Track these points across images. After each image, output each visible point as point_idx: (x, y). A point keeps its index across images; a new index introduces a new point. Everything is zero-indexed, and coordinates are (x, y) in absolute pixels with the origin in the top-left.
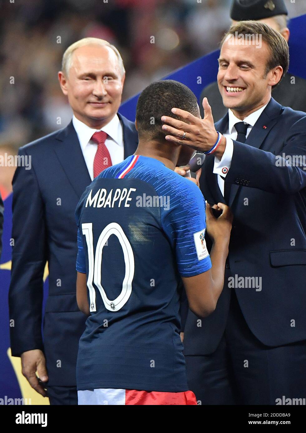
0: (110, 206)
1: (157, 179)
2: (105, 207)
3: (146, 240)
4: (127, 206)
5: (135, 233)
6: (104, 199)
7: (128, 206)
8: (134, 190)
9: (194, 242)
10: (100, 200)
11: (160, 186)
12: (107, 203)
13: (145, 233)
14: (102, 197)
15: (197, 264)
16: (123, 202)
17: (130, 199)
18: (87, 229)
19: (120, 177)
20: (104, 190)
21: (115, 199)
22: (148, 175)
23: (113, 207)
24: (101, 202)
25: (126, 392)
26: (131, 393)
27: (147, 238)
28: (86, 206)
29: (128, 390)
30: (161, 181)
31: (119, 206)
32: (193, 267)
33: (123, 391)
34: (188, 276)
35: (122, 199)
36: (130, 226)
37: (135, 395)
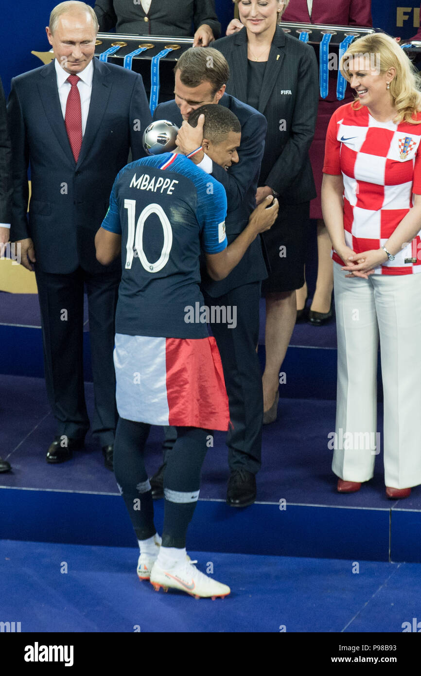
0: (152, 190)
1: (195, 177)
2: (148, 190)
3: (185, 222)
4: (169, 193)
5: (175, 215)
6: (147, 183)
7: (171, 193)
8: (177, 182)
9: (218, 230)
10: (144, 183)
11: (198, 184)
12: (150, 187)
13: (184, 216)
14: (146, 181)
15: (217, 246)
16: (166, 190)
17: (173, 189)
18: (130, 205)
19: (162, 168)
20: (147, 176)
21: (158, 185)
22: (188, 173)
23: (155, 191)
24: (144, 186)
25: (166, 340)
26: (170, 340)
27: (185, 220)
28: (131, 186)
29: (167, 338)
30: (200, 180)
31: (162, 192)
32: (214, 248)
33: (163, 339)
34: (212, 253)
35: (164, 187)
36: (171, 209)
37: (174, 341)
